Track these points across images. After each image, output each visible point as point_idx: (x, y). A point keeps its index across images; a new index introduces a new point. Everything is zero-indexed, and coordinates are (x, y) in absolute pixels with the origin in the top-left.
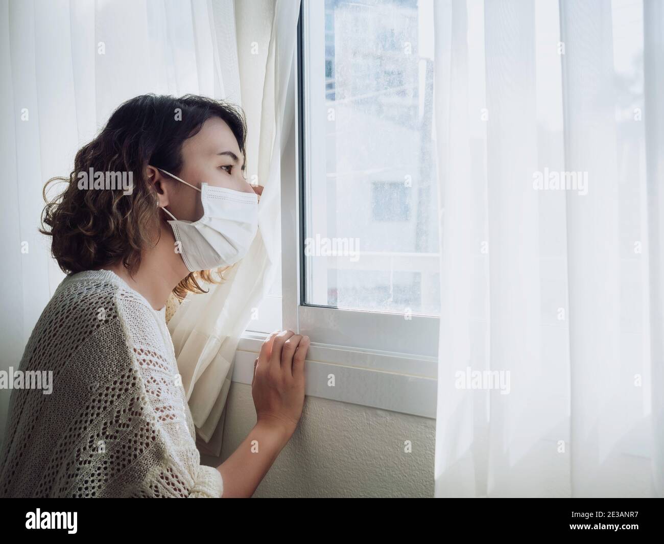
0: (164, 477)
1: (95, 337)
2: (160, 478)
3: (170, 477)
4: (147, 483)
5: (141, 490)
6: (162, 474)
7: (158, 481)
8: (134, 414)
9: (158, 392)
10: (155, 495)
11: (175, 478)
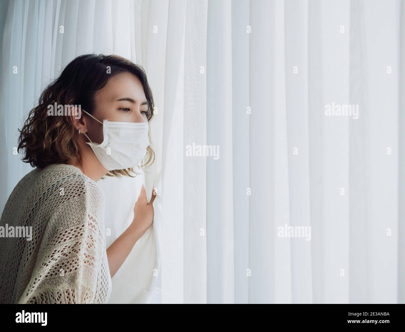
0: (68, 293)
1: (70, 202)
2: (65, 292)
3: (71, 294)
4: (57, 290)
5: (52, 291)
6: (68, 290)
7: (63, 293)
8: (74, 251)
9: (90, 245)
10: (57, 299)
11: (73, 297)
